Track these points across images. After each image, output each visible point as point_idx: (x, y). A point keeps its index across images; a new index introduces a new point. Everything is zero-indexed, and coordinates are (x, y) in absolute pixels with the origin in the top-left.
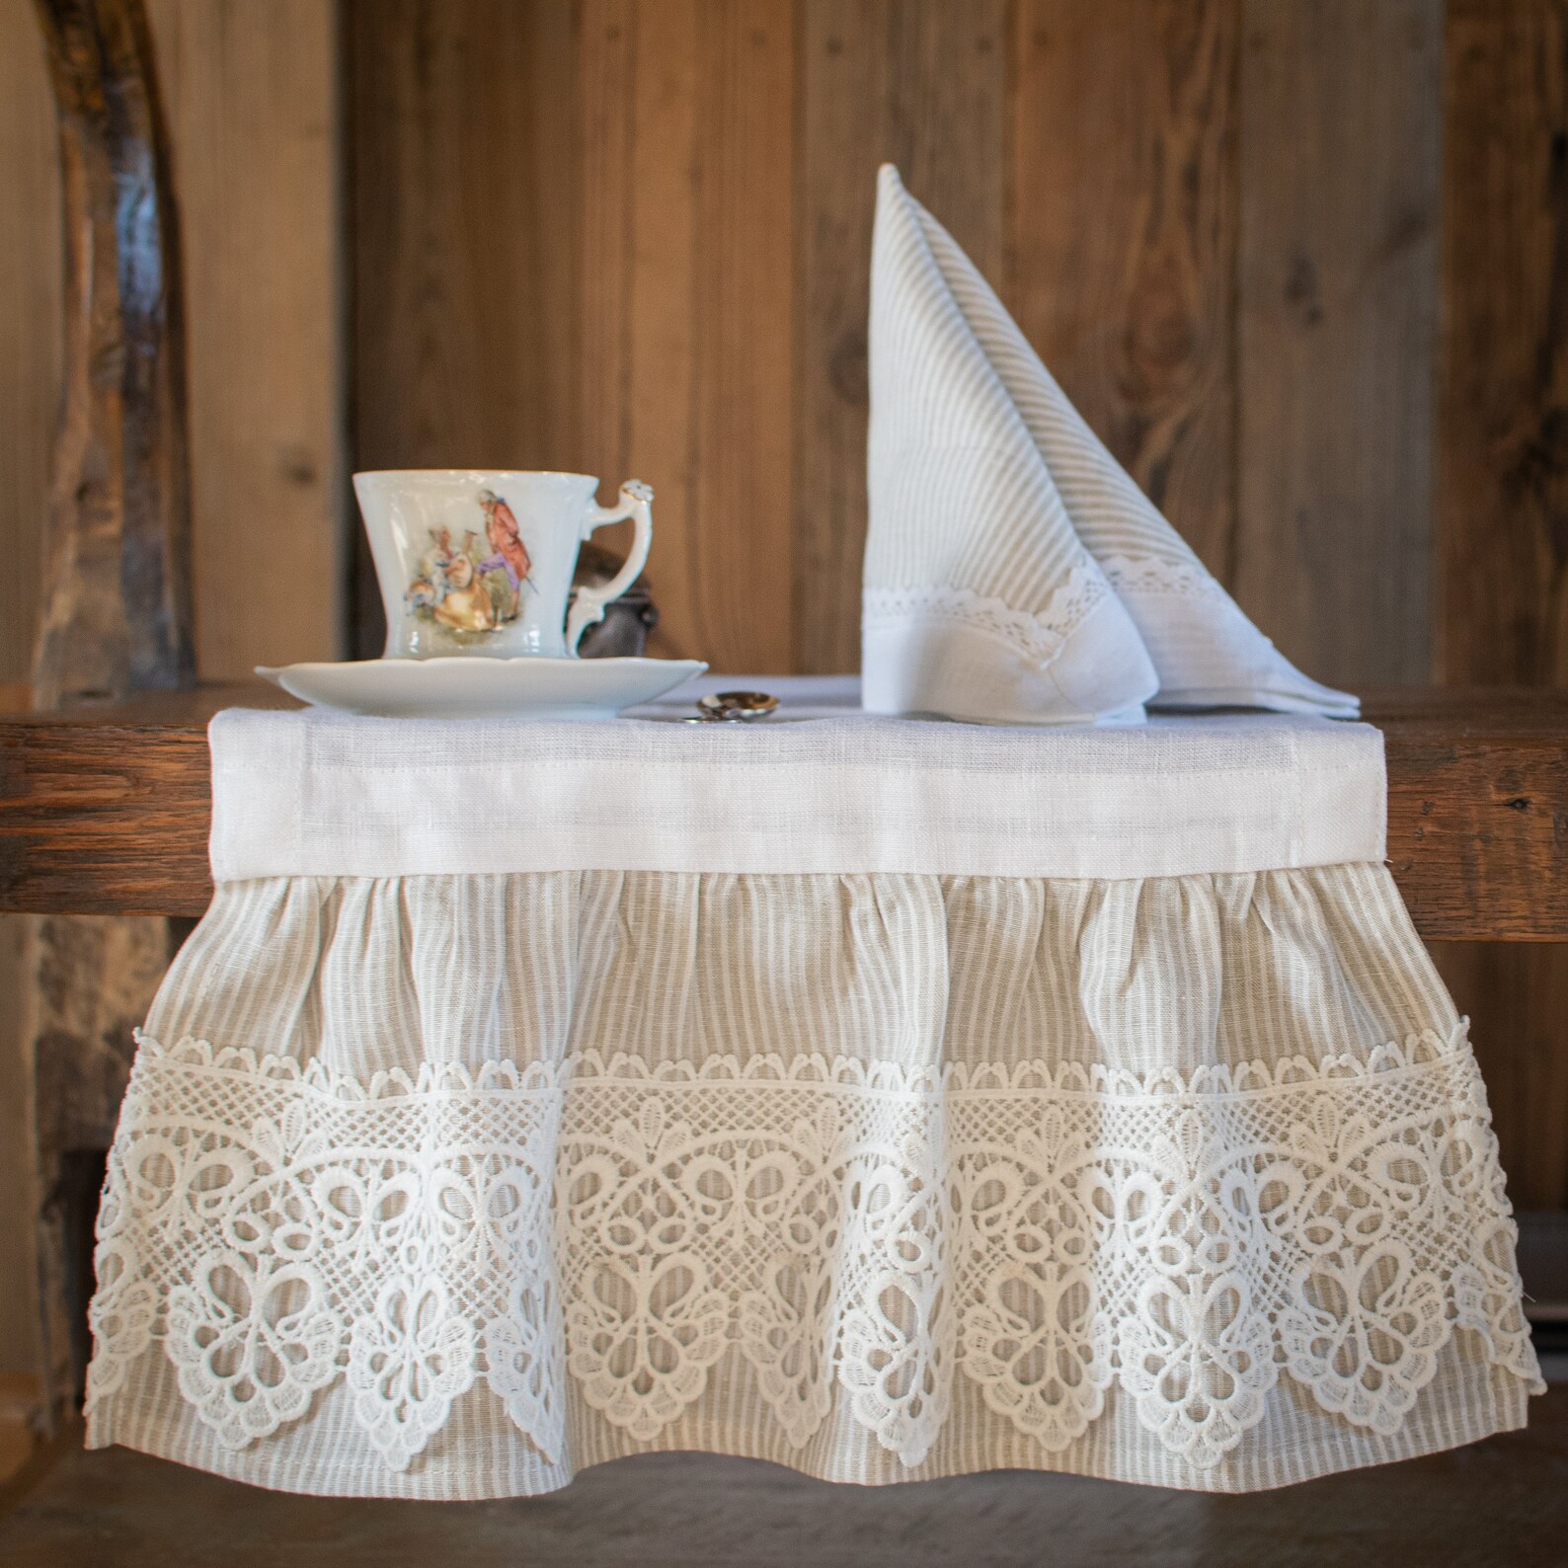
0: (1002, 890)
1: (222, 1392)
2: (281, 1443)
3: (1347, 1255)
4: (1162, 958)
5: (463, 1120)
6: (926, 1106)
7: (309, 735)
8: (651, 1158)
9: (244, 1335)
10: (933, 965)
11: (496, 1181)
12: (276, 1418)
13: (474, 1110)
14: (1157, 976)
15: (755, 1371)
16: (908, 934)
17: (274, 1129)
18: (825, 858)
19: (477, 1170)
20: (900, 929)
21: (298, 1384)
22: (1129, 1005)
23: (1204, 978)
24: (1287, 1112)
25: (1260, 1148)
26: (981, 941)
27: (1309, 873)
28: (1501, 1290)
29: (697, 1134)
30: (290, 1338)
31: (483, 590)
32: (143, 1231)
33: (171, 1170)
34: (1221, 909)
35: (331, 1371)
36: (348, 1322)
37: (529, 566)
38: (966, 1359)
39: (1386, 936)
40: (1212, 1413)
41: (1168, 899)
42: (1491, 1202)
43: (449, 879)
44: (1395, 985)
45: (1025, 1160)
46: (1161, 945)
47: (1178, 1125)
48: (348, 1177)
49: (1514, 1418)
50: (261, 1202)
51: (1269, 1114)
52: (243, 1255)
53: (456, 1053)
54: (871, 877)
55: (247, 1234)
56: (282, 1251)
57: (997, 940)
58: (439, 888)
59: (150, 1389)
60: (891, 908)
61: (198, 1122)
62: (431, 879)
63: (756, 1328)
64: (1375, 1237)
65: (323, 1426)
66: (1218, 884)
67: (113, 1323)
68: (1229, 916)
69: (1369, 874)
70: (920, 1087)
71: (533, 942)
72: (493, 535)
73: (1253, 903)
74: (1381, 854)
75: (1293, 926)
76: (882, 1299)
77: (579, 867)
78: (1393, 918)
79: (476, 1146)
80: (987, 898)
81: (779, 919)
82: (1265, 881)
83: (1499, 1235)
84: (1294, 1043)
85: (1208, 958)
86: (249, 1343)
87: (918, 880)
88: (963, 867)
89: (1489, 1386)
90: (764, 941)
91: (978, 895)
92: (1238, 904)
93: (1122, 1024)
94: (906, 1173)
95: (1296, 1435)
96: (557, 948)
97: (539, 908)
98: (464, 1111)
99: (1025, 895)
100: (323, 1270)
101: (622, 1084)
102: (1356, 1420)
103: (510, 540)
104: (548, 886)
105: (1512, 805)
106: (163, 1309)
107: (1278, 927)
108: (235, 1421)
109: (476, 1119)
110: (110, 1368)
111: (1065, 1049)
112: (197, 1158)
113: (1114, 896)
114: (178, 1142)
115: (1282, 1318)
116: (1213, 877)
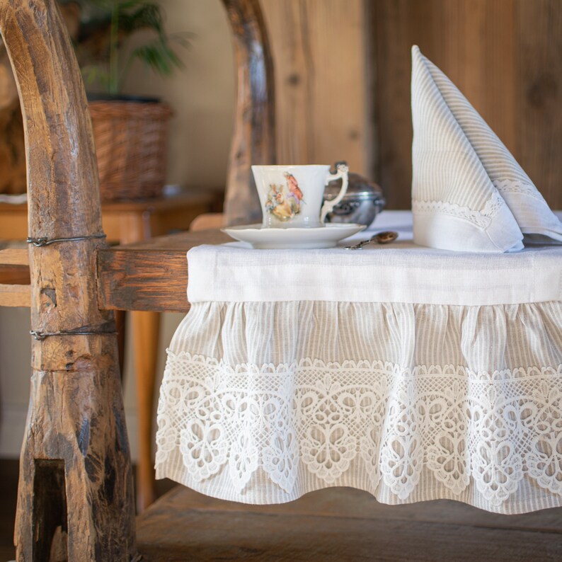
0: (434, 309)
1: (194, 463)
2: (211, 481)
3: (552, 434)
4: (485, 333)
5: (256, 383)
6: (406, 381)
7: (217, 256)
8: (328, 393)
9: (201, 446)
11: (266, 403)
12: (210, 473)
14: (483, 339)
15: (365, 463)
16: (403, 323)
17: (211, 380)
18: (377, 297)
19: (260, 399)
20: (401, 321)
22: (474, 349)
23: (500, 340)
24: (531, 385)
25: (522, 397)
26: (428, 325)
27: (536, 305)
29: (342, 386)
30: (214, 447)
32: (172, 412)
33: (179, 393)
34: (507, 316)
35: (226, 459)
36: (231, 444)
37: (302, 196)
38: (427, 463)
40: (499, 487)
41: (488, 313)
43: (257, 303)
45: (447, 398)
46: (485, 328)
47: (488, 391)
48: (232, 397)
50: (206, 404)
51: (526, 386)
52: (202, 420)
53: (255, 361)
54: (392, 304)
55: (203, 414)
56: (213, 420)
57: (433, 325)
58: (254, 306)
59: (176, 461)
60: (398, 314)
61: (188, 378)
62: (252, 303)
63: (365, 449)
65: (223, 476)
66: (506, 308)
67: (163, 441)
68: (509, 319)
70: (404, 375)
71: (283, 324)
72: (289, 186)
73: (518, 314)
75: (531, 323)
76: (393, 444)
77: (299, 300)
79: (260, 392)
80: (429, 311)
81: (364, 317)
82: (522, 308)
84: (533, 362)
85: (502, 333)
86: (203, 448)
87: (406, 305)
88: (421, 301)
90: (360, 324)
91: (427, 310)
92: (512, 315)
93: (472, 355)
94: (400, 403)
95: (531, 496)
96: (291, 326)
97: (285, 313)
98: (257, 380)
99: (442, 310)
100: (224, 426)
101: (318, 369)
102: (553, 491)
103: (295, 188)
104: (288, 306)
106: (179, 436)
107: (527, 324)
108: (198, 473)
109: (260, 382)
110: (163, 454)
111: (460, 361)
112: (188, 389)
113: (471, 311)
114: (182, 384)
115: (527, 456)
116: (504, 305)
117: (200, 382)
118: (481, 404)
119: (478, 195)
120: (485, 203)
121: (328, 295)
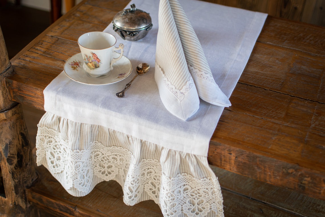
0: (149, 144)
1: (51, 166)
2: (58, 175)
3: (196, 198)
4: (170, 161)
6: (135, 169)
7: (56, 96)
8: (106, 154)
10: (138, 151)
11: (76, 164)
12: (57, 172)
14: (169, 163)
15: (121, 178)
16: (136, 145)
17: (57, 138)
18: (126, 132)
19: (73, 163)
21: (60, 169)
23: (176, 165)
24: (189, 180)
25: (185, 183)
26: (146, 149)
27: (195, 156)
29: (111, 153)
30: (59, 163)
31: (93, 63)
32: (42, 146)
33: (44, 140)
34: (181, 155)
35: (63, 169)
36: (65, 165)
37: (100, 61)
38: (145, 190)
41: (173, 153)
42: (219, 198)
43: (73, 122)
46: (171, 158)
47: (168, 184)
50: (56, 146)
51: (187, 180)
52: (54, 151)
53: (71, 148)
54: (131, 136)
55: (54, 149)
56: (58, 152)
57: (149, 149)
59: (45, 160)
60: (134, 141)
61: (48, 135)
62: (71, 121)
64: (201, 197)
65: (62, 175)
67: (39, 154)
68: (182, 157)
69: (204, 158)
71: (84, 133)
72: (94, 57)
73: (186, 156)
74: (206, 156)
76: (129, 187)
77: (91, 124)
78: (206, 165)
79: (73, 160)
80: (147, 144)
81: (120, 135)
82: (188, 154)
83: (220, 201)
85: (178, 162)
86: (55, 161)
87: (137, 139)
88: (144, 139)
90: (118, 136)
91: (146, 143)
93: (164, 166)
94: (132, 176)
96: (87, 134)
97: (85, 129)
98: (72, 155)
99: (153, 145)
100: (63, 157)
103: (96, 58)
104: (87, 125)
105: (229, 154)
106: (45, 153)
107: (189, 160)
108: (53, 170)
109: (73, 157)
110: (39, 159)
112: (48, 139)
113: (165, 150)
114: (45, 137)
115: (184, 206)
116: (180, 152)
117: (53, 136)
119: (180, 82)
120: (183, 87)
121: (104, 125)
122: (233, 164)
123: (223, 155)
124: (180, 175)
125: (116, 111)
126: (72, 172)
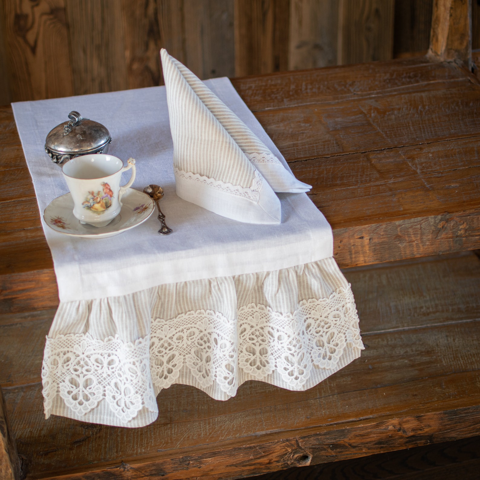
0: (246, 276)
1: (76, 404)
2: (91, 413)
3: (324, 334)
4: (284, 287)
5: (133, 354)
6: (234, 328)
8: (166, 336)
9: (79, 391)
10: (232, 296)
11: (141, 365)
12: (90, 408)
13: (135, 351)
14: (284, 291)
15: (190, 370)
16: (226, 290)
17: (79, 347)
18: (205, 276)
19: (137, 364)
20: (224, 288)
21: (93, 401)
22: (277, 299)
23: (294, 289)
24: (310, 308)
25: (306, 317)
26: (242, 287)
27: (316, 263)
28: (355, 333)
29: (176, 329)
30: (90, 391)
31: (103, 202)
32: (53, 375)
33: (57, 361)
34: (296, 272)
35: (102, 397)
36: (104, 387)
37: (113, 194)
39: (333, 272)
40: (300, 378)
41: (285, 273)
42: (354, 317)
43: (119, 297)
44: (334, 279)
45: (250, 323)
46: (284, 284)
47: (291, 324)
48: (100, 357)
49: (358, 355)
50: (79, 363)
51: (307, 310)
52: (76, 375)
53: (129, 340)
54: (216, 278)
55: (76, 370)
56: (85, 373)
57: (245, 286)
58: (117, 300)
59: (57, 402)
60: (221, 284)
61: (62, 349)
62: (115, 298)
63: (190, 361)
64: (330, 329)
65: (101, 408)
66: (296, 269)
67: (48, 394)
68: (298, 274)
69: (330, 261)
70: (233, 324)
71: (141, 307)
72: (105, 191)
73: (304, 270)
74: (332, 255)
75: (312, 274)
76: (226, 366)
77: (148, 288)
78: (335, 269)
79: (136, 359)
80: (243, 278)
81: (194, 288)
82: (306, 266)
83: (355, 323)
84: (312, 295)
85: (294, 284)
86: (81, 393)
87: (227, 278)
88: (237, 274)
89: (353, 351)
90: (190, 291)
91: (241, 278)
92: (300, 271)
93: (276, 302)
94: (230, 342)
95: (316, 375)
96: (146, 307)
97: (141, 299)
98: (133, 352)
99: (252, 277)
100: (96, 376)
101: (159, 324)
102: (327, 368)
103: (108, 190)
104: (142, 294)
105: (360, 238)
106: (58, 387)
107: (309, 275)
108: (80, 410)
109: (136, 353)
110: (49, 403)
111: (260, 300)
112: (63, 357)
113: (272, 274)
114: (58, 355)
115: (312, 352)
116: (295, 267)
117: (70, 349)
118: (286, 332)
119: (246, 175)
120: (252, 181)
121: (169, 280)
122: (368, 251)
123: (352, 244)
124: (304, 301)
125: (185, 249)
126: (139, 382)
